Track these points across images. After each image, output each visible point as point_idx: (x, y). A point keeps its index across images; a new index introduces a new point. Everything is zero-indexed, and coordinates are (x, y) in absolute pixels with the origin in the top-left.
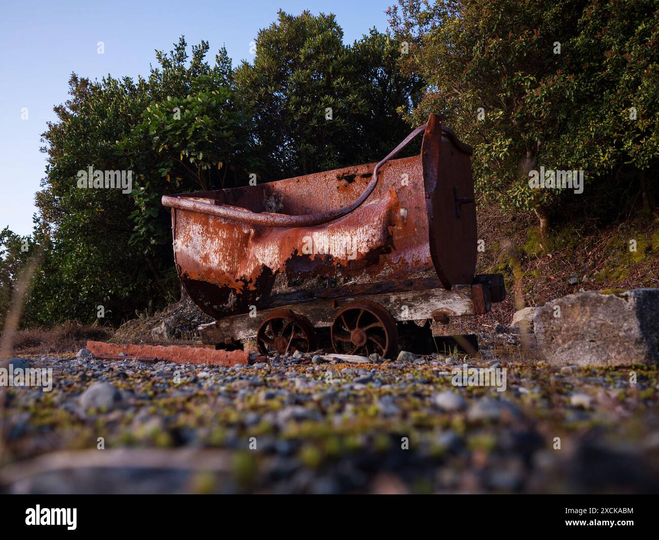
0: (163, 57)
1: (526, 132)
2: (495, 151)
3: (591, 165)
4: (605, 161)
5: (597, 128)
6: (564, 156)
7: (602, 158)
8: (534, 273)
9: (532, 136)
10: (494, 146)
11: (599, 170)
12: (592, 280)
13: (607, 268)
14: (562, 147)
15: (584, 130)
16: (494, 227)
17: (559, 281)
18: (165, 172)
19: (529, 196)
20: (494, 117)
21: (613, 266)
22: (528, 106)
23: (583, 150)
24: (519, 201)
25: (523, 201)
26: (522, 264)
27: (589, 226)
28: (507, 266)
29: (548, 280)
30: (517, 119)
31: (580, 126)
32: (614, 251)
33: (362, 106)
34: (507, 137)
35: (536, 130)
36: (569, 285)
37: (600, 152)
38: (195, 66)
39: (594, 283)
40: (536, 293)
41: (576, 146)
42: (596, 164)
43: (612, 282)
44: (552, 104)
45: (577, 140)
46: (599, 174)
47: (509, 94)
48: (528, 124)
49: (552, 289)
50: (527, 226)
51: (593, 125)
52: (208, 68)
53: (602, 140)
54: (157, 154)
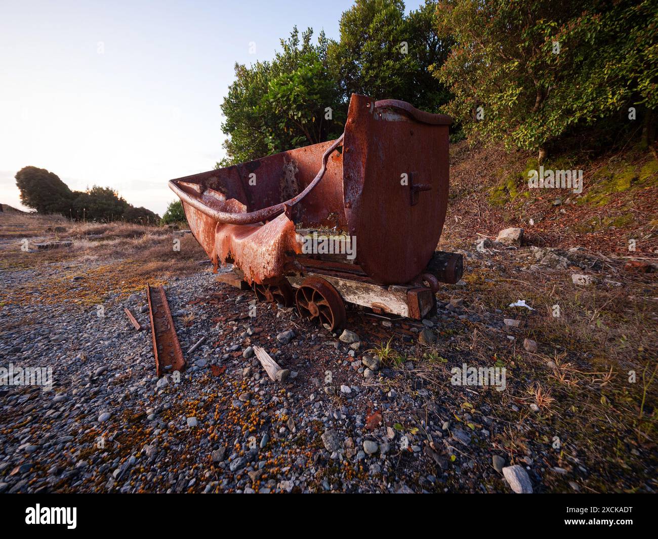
0: (284, 43)
1: (539, 79)
2: (505, 100)
3: (597, 107)
4: (613, 104)
5: (613, 70)
6: (571, 100)
7: (610, 100)
8: (526, 194)
9: (543, 82)
10: (505, 95)
11: (603, 112)
12: (574, 203)
13: (590, 193)
14: (571, 91)
15: (598, 72)
16: (502, 156)
17: (545, 202)
18: (282, 125)
19: (531, 138)
20: (509, 68)
21: (596, 192)
22: (544, 54)
23: (592, 94)
24: (521, 142)
25: (524, 141)
26: (518, 186)
27: (582, 157)
28: (506, 187)
29: (536, 200)
30: (532, 68)
31: (595, 69)
32: (600, 179)
33: (413, 66)
34: (519, 86)
35: (548, 77)
36: (553, 205)
37: (609, 94)
38: (305, 48)
39: (575, 205)
40: (524, 210)
41: (585, 89)
42: (602, 106)
43: (592, 206)
44: (569, 49)
45: (588, 84)
46: (602, 116)
47: (527, 44)
48: (541, 72)
49: (537, 208)
50: (528, 156)
51: (609, 68)
52: (313, 47)
53: (615, 81)
54: (275, 114)
